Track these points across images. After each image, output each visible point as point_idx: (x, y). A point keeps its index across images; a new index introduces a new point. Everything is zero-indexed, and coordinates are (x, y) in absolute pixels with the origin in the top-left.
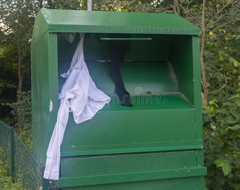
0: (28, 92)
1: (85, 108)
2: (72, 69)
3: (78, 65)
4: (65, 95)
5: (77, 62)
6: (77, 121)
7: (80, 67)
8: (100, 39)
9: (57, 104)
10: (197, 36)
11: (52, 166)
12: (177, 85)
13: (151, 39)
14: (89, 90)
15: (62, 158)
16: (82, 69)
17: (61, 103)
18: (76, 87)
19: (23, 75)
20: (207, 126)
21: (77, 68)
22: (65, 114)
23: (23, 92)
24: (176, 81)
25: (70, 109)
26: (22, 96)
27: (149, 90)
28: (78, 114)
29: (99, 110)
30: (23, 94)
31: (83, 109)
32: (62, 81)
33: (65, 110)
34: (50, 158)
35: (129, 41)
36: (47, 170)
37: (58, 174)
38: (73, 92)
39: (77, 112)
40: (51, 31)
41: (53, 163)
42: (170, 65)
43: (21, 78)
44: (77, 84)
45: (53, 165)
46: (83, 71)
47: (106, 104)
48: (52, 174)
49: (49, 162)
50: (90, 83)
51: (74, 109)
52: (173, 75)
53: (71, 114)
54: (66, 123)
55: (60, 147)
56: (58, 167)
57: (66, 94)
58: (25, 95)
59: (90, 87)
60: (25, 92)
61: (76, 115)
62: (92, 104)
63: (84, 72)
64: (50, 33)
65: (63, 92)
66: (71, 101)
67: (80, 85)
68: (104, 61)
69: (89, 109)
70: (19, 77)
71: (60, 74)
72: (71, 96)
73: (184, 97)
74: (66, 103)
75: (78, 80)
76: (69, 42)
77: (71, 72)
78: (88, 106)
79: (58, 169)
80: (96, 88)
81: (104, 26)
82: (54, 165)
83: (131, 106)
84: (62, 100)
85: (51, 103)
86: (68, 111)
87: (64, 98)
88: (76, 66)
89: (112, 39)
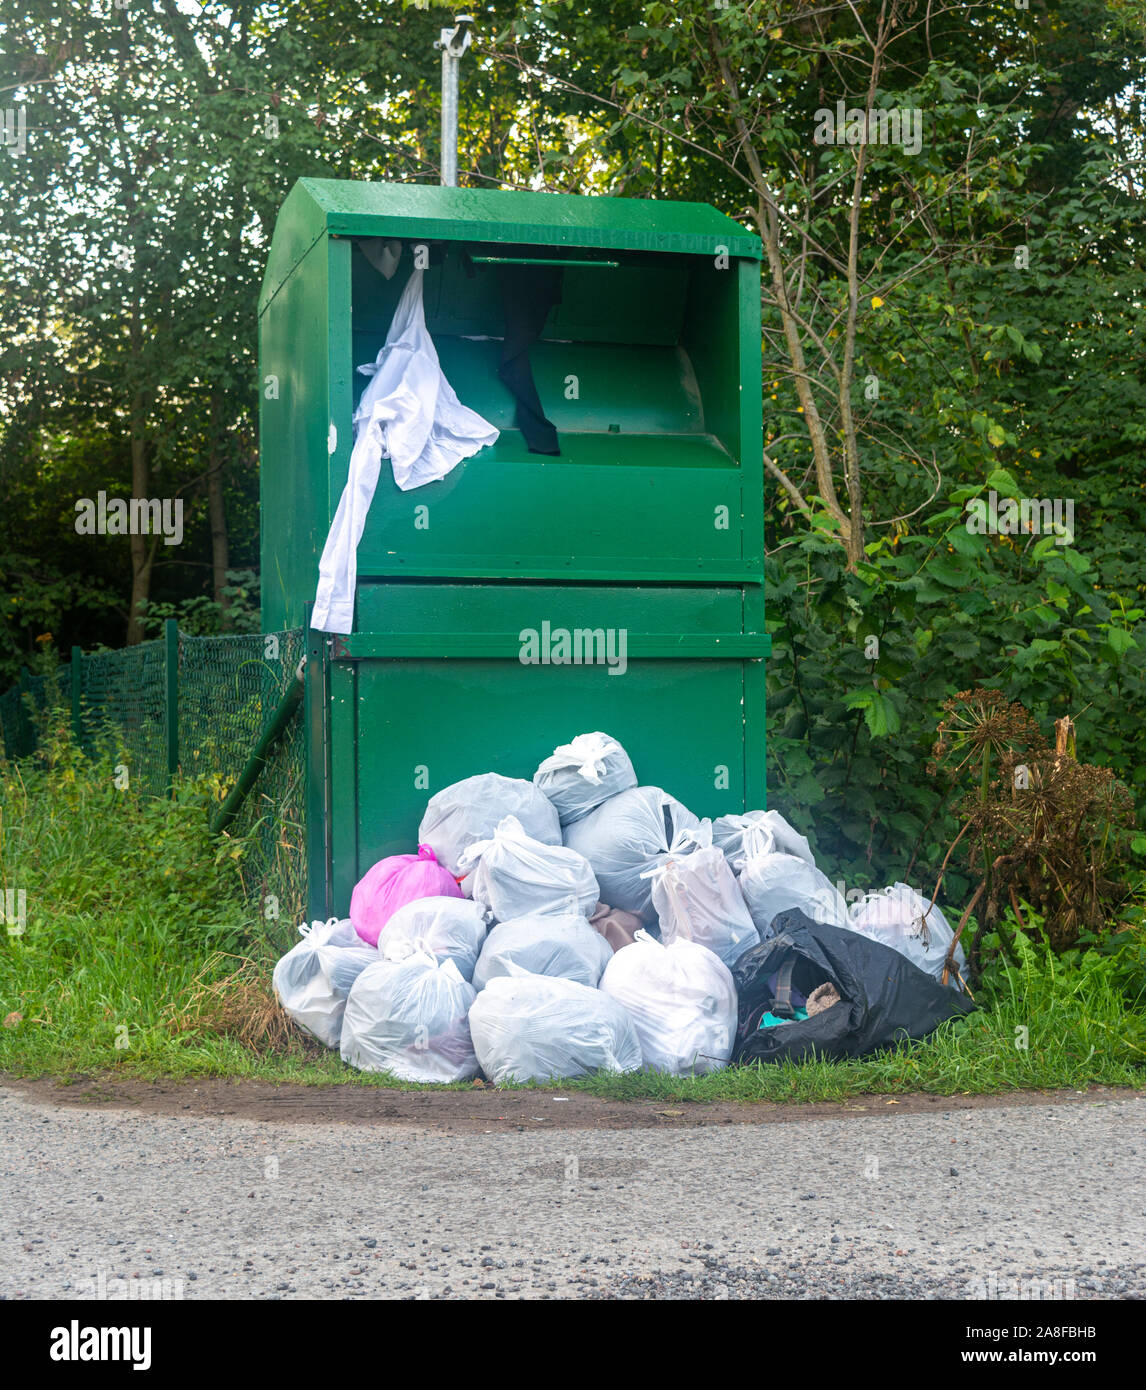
0: (184, 603)
1: (426, 449)
2: (391, 349)
3: (409, 337)
4: (372, 411)
5: (403, 329)
6: (403, 482)
7: (412, 341)
8: (470, 261)
9: (349, 437)
10: (752, 260)
11: (333, 596)
12: (701, 415)
13: (616, 264)
14: (437, 406)
15: (361, 580)
16: (418, 347)
17: (360, 434)
18: (402, 390)
19: (151, 554)
20: (835, 598)
21: (405, 346)
22: (370, 461)
23: (164, 605)
24: (699, 402)
25: (384, 450)
26: (159, 620)
27: (615, 423)
28: (406, 464)
29: (465, 459)
30: (163, 612)
31: (418, 452)
32: (361, 383)
33: (371, 451)
34: (327, 576)
35: (562, 267)
36: (320, 607)
37: (350, 619)
38: (393, 405)
39: (404, 457)
40: (335, 232)
41: (335, 589)
42: (684, 358)
43: (141, 569)
44: (404, 382)
45: (336, 595)
46: (422, 352)
47: (485, 447)
48: (333, 616)
49: (324, 586)
50: (442, 388)
51: (395, 450)
52: (690, 385)
53: (387, 464)
54: (372, 485)
55: (359, 548)
56: (350, 598)
57: (374, 406)
58: (169, 617)
59: (439, 397)
60: (172, 606)
61: (401, 465)
62: (447, 443)
63: (424, 354)
64: (331, 236)
65: (364, 404)
66: (389, 428)
67: (413, 386)
68: (483, 338)
69: (435, 452)
70: (137, 563)
71: (356, 363)
72: (390, 414)
73: (716, 442)
74: (375, 432)
75: (406, 374)
76: (382, 277)
77: (385, 356)
78: (433, 445)
79: (351, 606)
80: (458, 403)
81: (481, 223)
82: (339, 595)
83: (557, 453)
84: (361, 426)
85: (333, 430)
86: (378, 455)
87: (368, 419)
88: (402, 340)
89: (505, 260)
